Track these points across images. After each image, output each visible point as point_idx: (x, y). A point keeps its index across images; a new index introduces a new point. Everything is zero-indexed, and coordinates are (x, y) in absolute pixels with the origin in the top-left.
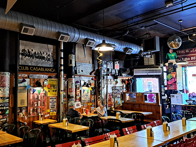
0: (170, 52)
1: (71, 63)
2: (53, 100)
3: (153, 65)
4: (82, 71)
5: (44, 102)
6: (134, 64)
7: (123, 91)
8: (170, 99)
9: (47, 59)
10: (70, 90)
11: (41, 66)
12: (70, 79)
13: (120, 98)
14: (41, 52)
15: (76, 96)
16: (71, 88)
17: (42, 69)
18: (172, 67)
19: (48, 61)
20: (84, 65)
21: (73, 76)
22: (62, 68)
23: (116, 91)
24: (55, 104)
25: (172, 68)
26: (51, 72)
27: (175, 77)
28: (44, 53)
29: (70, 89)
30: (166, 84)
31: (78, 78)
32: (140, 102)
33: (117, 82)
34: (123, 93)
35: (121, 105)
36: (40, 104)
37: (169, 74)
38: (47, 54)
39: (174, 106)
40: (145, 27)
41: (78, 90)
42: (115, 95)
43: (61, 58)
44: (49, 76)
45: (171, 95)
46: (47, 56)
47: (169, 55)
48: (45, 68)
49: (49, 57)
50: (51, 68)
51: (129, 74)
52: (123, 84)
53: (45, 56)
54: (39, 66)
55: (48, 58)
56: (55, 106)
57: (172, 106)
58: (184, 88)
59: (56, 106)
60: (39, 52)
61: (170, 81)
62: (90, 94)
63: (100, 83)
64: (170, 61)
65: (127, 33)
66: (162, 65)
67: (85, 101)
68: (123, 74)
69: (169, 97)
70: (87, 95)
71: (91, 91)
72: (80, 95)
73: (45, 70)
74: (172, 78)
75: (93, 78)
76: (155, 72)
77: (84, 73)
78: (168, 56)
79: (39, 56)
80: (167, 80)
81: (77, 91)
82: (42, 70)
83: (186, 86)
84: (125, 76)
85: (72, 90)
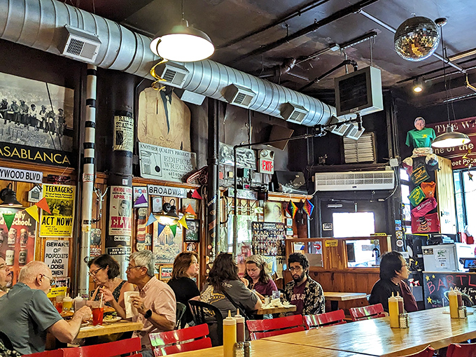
0: (418, 127)
1: (120, 141)
2: (58, 250)
3: (371, 162)
4: (158, 169)
5: (25, 255)
6: (317, 162)
7: (285, 237)
8: (421, 261)
9: (44, 126)
10: (113, 222)
11: (23, 143)
12: (114, 189)
13: (275, 258)
14: (23, 103)
15: (137, 242)
16: (118, 216)
17: (24, 154)
18: (422, 169)
19: (46, 130)
20: (163, 154)
21: (125, 182)
22: (91, 153)
23: (264, 236)
24: (65, 262)
25: (424, 171)
26: (55, 163)
27: (433, 195)
28: (33, 106)
29: (115, 218)
30: (408, 218)
31: (142, 188)
32: (335, 266)
33: (266, 211)
34: (286, 240)
35: (280, 276)
36: (11, 258)
37: (417, 190)
38: (44, 112)
39: (434, 277)
40: (341, 46)
41: (143, 223)
42: (262, 246)
43: (89, 124)
44: (46, 175)
45: (423, 248)
46: (44, 115)
47: (415, 136)
48: (34, 150)
49: (51, 120)
50: (55, 152)
51: (301, 188)
52: (285, 215)
53: (38, 114)
54: (14, 142)
55: (47, 123)
56: (62, 267)
57: (428, 278)
58: (462, 230)
59: (66, 267)
60: (18, 104)
61: (419, 208)
62: (181, 240)
63: (211, 208)
64: (417, 152)
65: (292, 66)
66: (394, 162)
67: (165, 259)
68: (285, 188)
69: (419, 256)
70: (173, 243)
71: (184, 229)
72: (148, 239)
73: (36, 157)
74: (424, 200)
75: (191, 192)
76: (376, 182)
77: (164, 176)
78: (411, 138)
79: (15, 113)
80: (413, 207)
81: (140, 226)
82: (24, 156)
83: (466, 224)
84: (290, 193)
85: (122, 221)
